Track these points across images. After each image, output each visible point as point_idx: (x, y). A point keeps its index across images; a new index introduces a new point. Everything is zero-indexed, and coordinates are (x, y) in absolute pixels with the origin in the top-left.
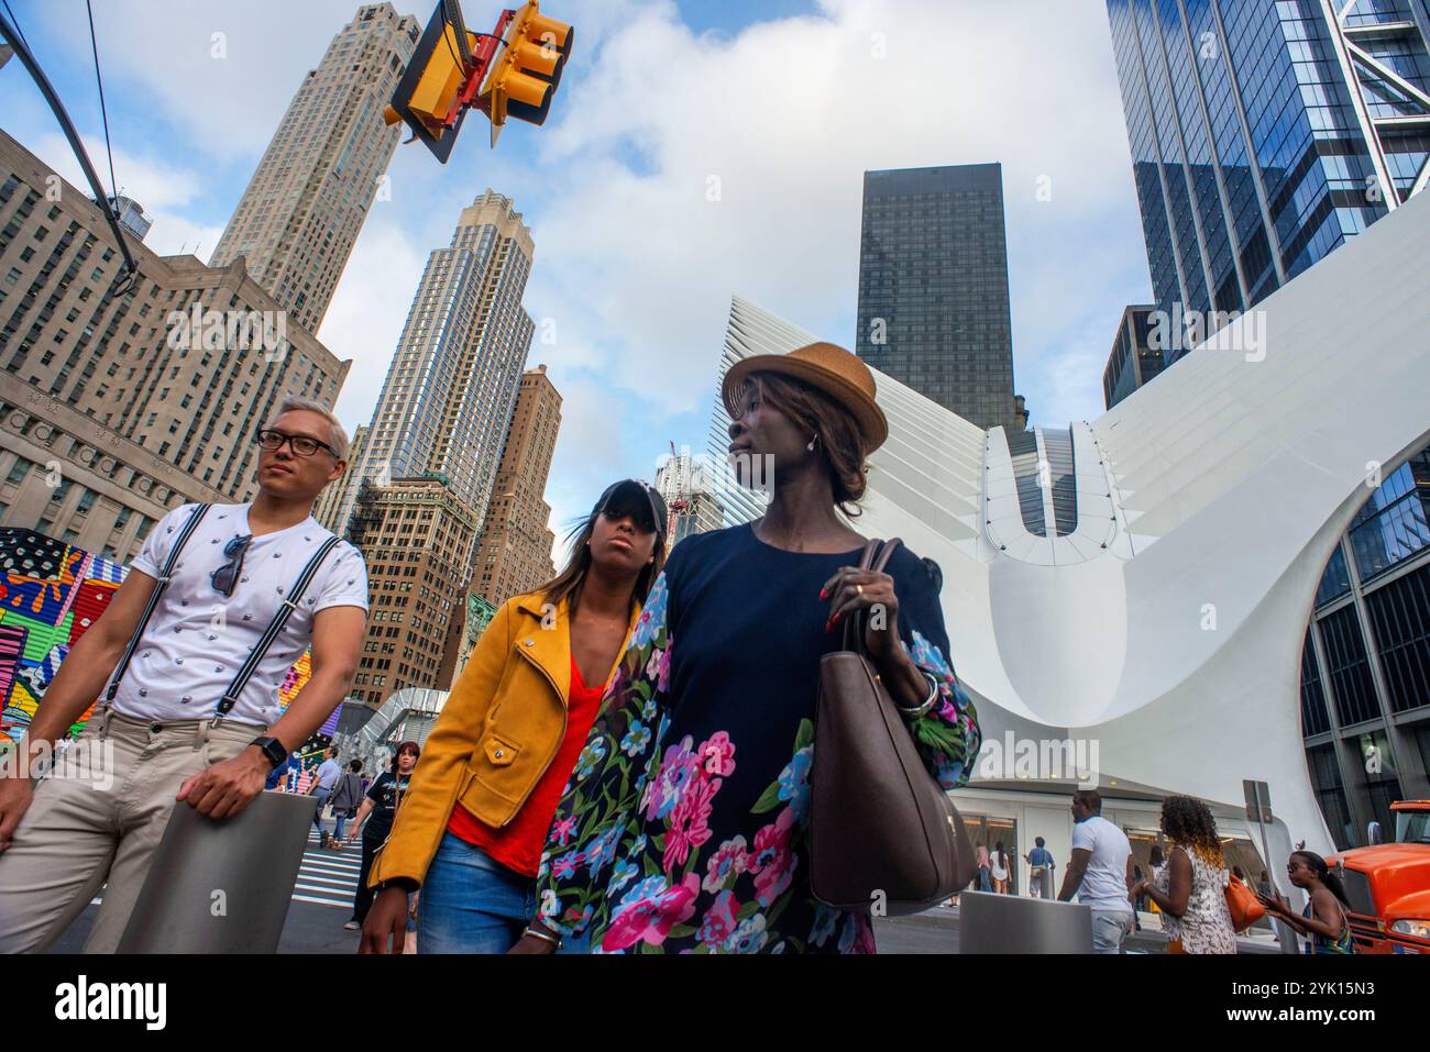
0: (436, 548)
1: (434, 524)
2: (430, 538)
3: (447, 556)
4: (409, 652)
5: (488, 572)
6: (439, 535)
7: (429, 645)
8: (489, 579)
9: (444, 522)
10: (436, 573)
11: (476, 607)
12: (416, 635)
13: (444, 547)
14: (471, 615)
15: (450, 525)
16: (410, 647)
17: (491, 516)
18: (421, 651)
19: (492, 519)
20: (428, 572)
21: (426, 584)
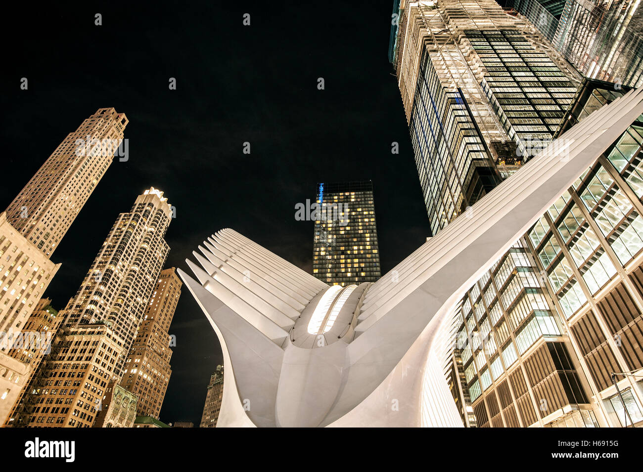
0: (98, 361)
1: (98, 347)
2: (95, 356)
6: (101, 354)
10: (96, 375)
11: (118, 393)
13: (103, 360)
20: (91, 375)
21: (89, 381)
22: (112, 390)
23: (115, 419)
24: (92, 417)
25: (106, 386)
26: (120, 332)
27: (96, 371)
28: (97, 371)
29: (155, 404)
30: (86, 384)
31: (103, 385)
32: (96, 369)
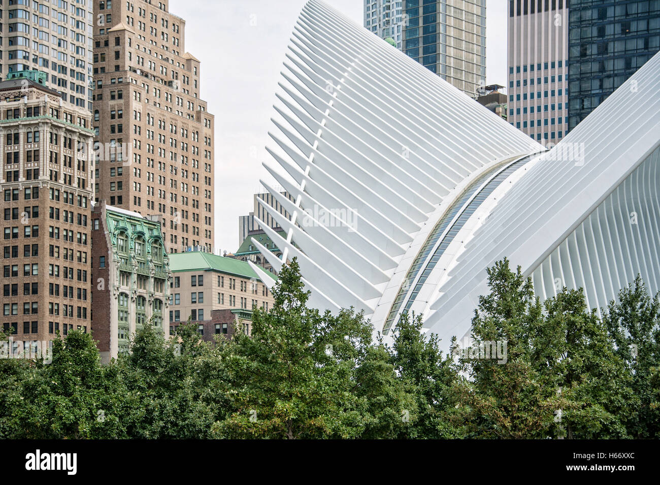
0: (55, 176)
1: (45, 147)
2: (45, 167)
3: (69, 180)
4: (55, 307)
5: (116, 122)
6: (54, 158)
7: (75, 292)
8: (120, 130)
9: (54, 139)
10: (61, 205)
11: (116, 228)
12: (58, 286)
13: (63, 170)
14: (114, 240)
15: (62, 140)
16: (55, 301)
17: (100, 65)
18: (67, 302)
19: (103, 69)
20: (52, 208)
21: (54, 223)
22: (101, 224)
23: (129, 283)
24: (85, 309)
25: (89, 222)
26: (68, 91)
27: (58, 198)
28: (61, 198)
29: (196, 211)
30: (51, 230)
31: (81, 220)
32: (56, 193)
